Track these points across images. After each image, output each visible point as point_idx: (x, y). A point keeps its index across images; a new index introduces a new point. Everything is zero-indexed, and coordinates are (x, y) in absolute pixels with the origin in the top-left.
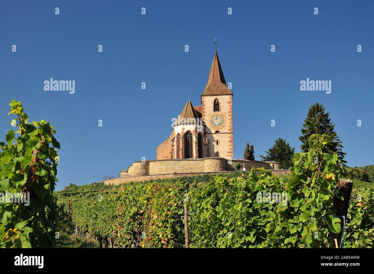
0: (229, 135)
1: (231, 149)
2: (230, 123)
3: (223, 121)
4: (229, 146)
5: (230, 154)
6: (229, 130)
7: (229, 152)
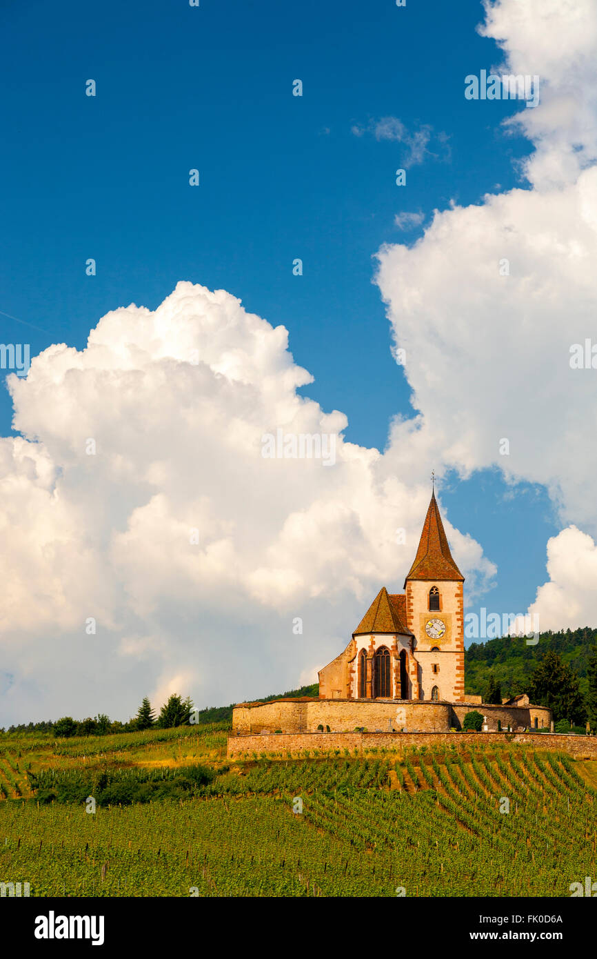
0: (458, 657)
1: (460, 682)
2: (459, 634)
3: (447, 628)
4: (457, 675)
5: (459, 691)
6: (458, 646)
7: (456, 688)
